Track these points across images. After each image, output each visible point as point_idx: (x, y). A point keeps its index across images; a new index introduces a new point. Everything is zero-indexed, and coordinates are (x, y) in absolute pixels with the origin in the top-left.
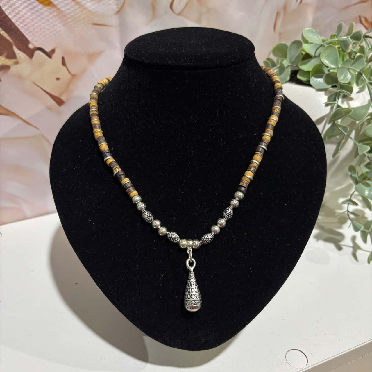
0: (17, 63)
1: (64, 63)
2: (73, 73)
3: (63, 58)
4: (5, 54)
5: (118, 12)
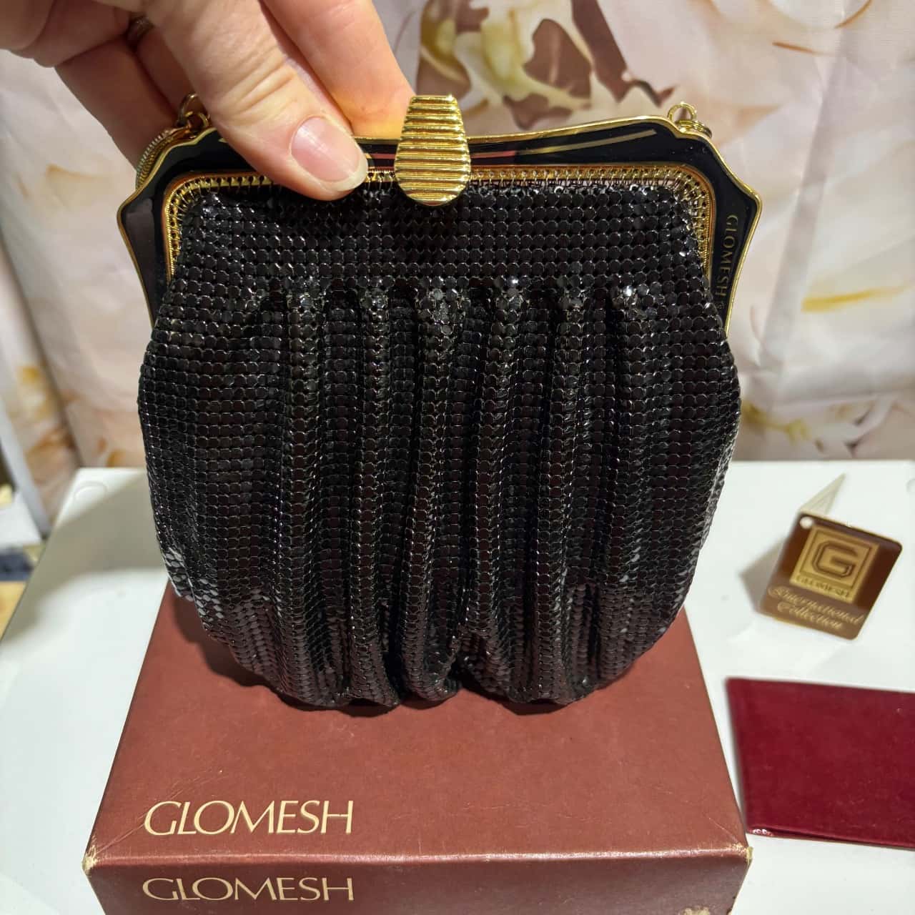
0: (587, 107)
4: (571, 87)
5: (846, 23)
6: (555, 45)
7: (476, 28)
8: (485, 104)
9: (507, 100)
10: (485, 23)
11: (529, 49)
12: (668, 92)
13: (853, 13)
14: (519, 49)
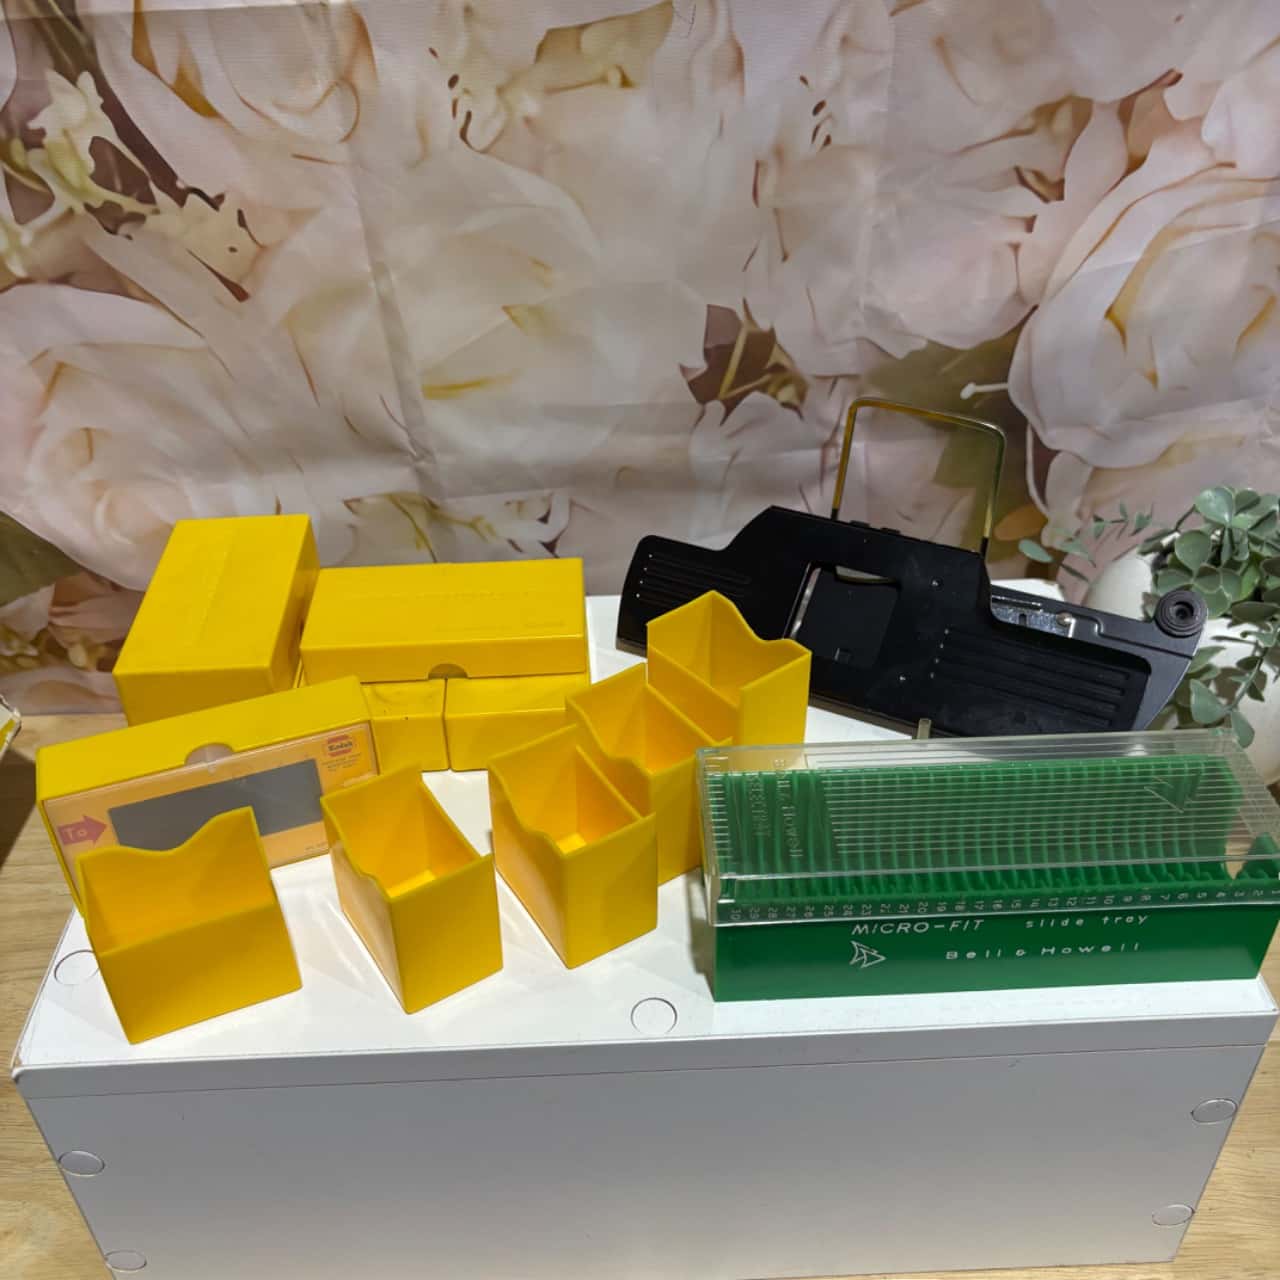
0: (157, 212)
1: (242, 222)
2: (261, 242)
3: (240, 213)
4: (135, 195)
5: (347, 138)
6: (111, 158)
7: (40, 146)
8: (71, 212)
9: (88, 207)
10: (46, 141)
11: (91, 164)
12: (221, 198)
13: (349, 129)
14: (82, 164)
